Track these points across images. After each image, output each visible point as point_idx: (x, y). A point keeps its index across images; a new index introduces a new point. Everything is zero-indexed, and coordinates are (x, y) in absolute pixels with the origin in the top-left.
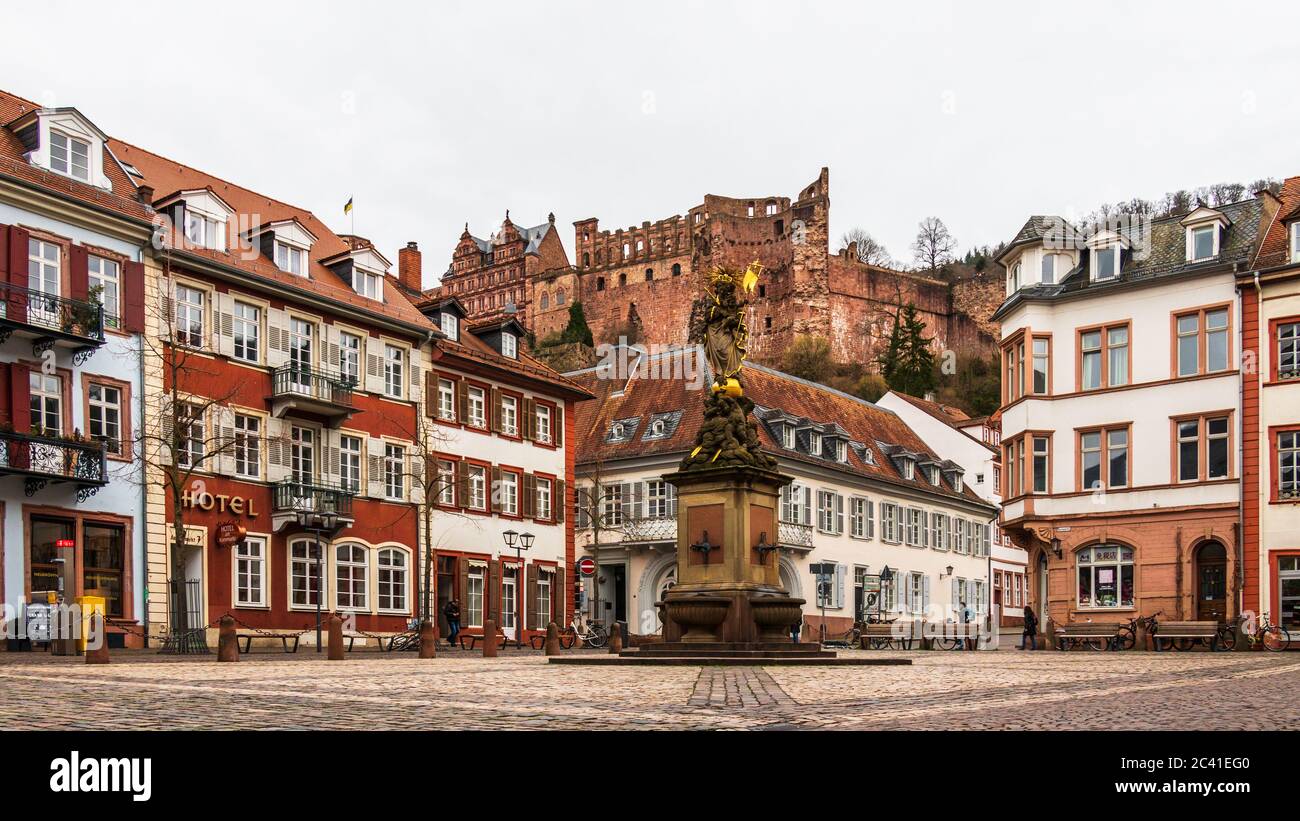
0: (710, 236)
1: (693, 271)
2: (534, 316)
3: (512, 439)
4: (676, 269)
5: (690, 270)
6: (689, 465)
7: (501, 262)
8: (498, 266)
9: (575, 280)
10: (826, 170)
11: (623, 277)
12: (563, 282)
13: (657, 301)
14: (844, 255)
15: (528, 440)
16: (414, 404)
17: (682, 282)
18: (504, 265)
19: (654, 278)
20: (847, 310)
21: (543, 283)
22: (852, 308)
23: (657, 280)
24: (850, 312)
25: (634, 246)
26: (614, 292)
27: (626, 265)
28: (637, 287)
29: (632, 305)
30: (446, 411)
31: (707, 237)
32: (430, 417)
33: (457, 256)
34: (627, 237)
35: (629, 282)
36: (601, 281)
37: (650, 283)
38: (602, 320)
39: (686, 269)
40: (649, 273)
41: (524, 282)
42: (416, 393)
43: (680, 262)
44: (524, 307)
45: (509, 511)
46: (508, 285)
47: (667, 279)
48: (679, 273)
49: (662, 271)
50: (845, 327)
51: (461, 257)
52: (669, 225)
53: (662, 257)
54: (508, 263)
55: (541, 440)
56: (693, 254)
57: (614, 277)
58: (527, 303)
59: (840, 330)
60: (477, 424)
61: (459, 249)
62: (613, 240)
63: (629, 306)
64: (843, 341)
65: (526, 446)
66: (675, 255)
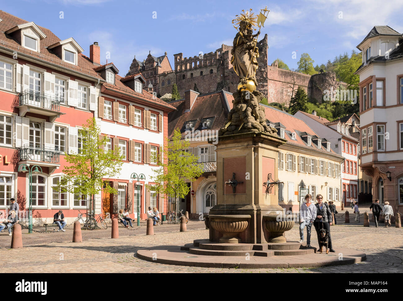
0: (224, 59)
1: (218, 72)
2: (159, 89)
3: (139, 128)
4: (211, 71)
5: (216, 71)
6: (223, 133)
7: (147, 69)
8: (146, 71)
9: (174, 76)
10: (266, 35)
11: (192, 74)
12: (170, 76)
13: (204, 82)
14: (273, 65)
15: (146, 129)
16: (93, 112)
17: (214, 76)
18: (148, 70)
19: (203, 75)
20: (274, 86)
21: (163, 76)
22: (276, 85)
23: (204, 75)
24: (275, 86)
25: (196, 63)
26: (189, 80)
27: (193, 70)
28: (197, 78)
29: (195, 84)
30: (107, 115)
31: (223, 60)
32: (100, 118)
33: (131, 67)
34: (193, 60)
35: (194, 76)
36: (184, 76)
37: (202, 76)
38: (184, 90)
39: (215, 71)
40: (202, 72)
41: (156, 76)
42: (94, 106)
43: (213, 69)
44: (156, 86)
45: (137, 160)
46: (150, 78)
47: (208, 75)
48: (212, 73)
49: (206, 72)
50: (274, 92)
51: (133, 68)
52: (209, 55)
53: (206, 66)
54: (150, 70)
55: (153, 129)
56: (218, 66)
57: (189, 74)
58: (157, 84)
59: (272, 93)
60: (123, 121)
61: (132, 65)
62: (188, 61)
63: (194, 85)
64: (273, 97)
65: (146, 131)
66: (211, 65)
